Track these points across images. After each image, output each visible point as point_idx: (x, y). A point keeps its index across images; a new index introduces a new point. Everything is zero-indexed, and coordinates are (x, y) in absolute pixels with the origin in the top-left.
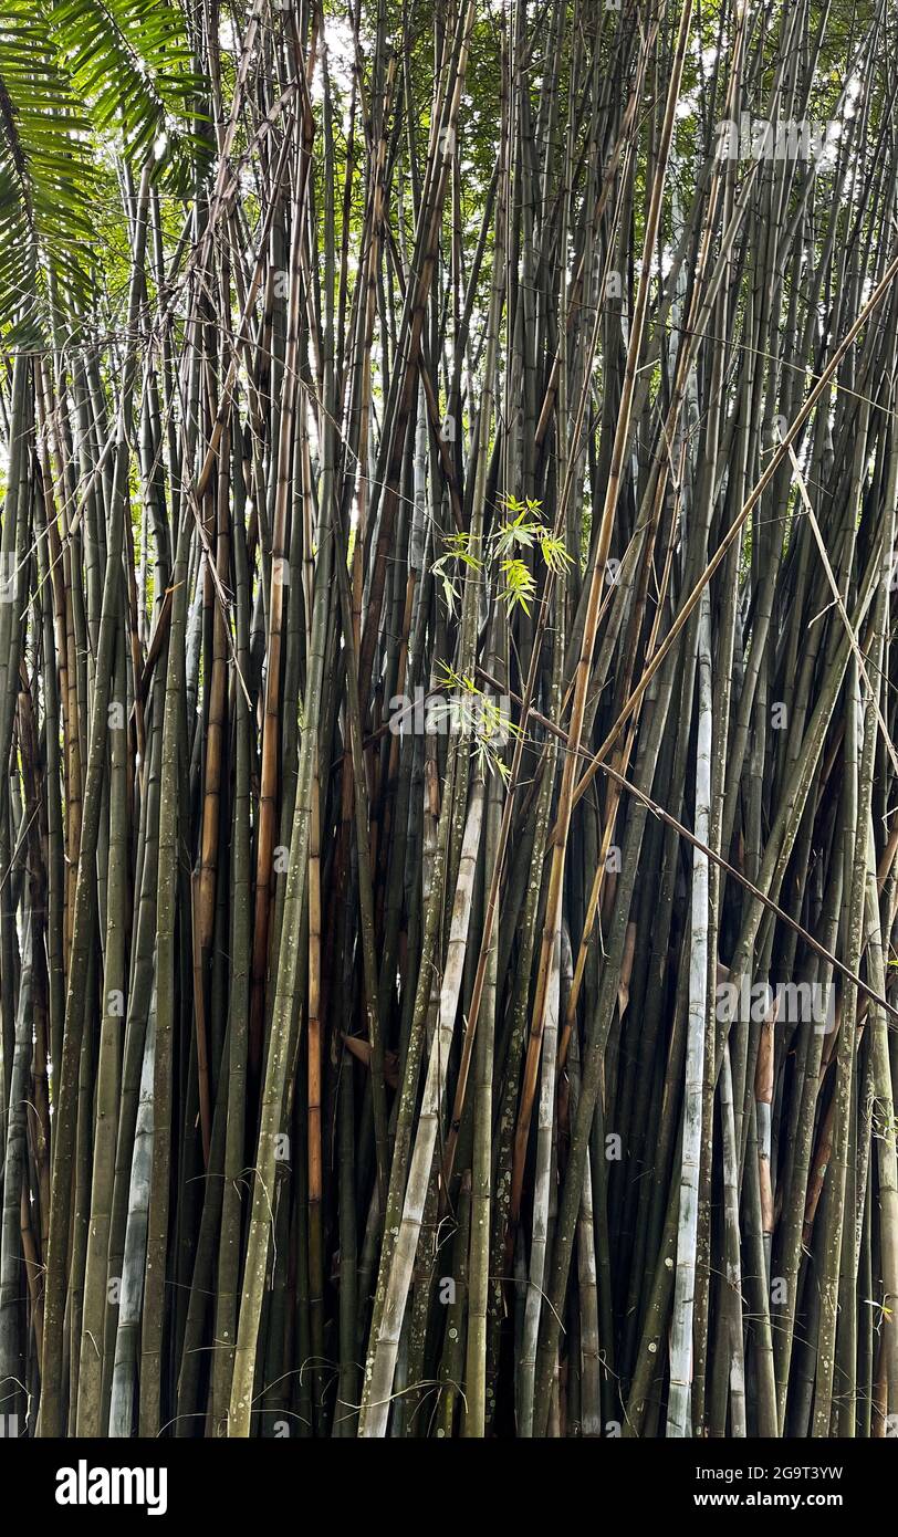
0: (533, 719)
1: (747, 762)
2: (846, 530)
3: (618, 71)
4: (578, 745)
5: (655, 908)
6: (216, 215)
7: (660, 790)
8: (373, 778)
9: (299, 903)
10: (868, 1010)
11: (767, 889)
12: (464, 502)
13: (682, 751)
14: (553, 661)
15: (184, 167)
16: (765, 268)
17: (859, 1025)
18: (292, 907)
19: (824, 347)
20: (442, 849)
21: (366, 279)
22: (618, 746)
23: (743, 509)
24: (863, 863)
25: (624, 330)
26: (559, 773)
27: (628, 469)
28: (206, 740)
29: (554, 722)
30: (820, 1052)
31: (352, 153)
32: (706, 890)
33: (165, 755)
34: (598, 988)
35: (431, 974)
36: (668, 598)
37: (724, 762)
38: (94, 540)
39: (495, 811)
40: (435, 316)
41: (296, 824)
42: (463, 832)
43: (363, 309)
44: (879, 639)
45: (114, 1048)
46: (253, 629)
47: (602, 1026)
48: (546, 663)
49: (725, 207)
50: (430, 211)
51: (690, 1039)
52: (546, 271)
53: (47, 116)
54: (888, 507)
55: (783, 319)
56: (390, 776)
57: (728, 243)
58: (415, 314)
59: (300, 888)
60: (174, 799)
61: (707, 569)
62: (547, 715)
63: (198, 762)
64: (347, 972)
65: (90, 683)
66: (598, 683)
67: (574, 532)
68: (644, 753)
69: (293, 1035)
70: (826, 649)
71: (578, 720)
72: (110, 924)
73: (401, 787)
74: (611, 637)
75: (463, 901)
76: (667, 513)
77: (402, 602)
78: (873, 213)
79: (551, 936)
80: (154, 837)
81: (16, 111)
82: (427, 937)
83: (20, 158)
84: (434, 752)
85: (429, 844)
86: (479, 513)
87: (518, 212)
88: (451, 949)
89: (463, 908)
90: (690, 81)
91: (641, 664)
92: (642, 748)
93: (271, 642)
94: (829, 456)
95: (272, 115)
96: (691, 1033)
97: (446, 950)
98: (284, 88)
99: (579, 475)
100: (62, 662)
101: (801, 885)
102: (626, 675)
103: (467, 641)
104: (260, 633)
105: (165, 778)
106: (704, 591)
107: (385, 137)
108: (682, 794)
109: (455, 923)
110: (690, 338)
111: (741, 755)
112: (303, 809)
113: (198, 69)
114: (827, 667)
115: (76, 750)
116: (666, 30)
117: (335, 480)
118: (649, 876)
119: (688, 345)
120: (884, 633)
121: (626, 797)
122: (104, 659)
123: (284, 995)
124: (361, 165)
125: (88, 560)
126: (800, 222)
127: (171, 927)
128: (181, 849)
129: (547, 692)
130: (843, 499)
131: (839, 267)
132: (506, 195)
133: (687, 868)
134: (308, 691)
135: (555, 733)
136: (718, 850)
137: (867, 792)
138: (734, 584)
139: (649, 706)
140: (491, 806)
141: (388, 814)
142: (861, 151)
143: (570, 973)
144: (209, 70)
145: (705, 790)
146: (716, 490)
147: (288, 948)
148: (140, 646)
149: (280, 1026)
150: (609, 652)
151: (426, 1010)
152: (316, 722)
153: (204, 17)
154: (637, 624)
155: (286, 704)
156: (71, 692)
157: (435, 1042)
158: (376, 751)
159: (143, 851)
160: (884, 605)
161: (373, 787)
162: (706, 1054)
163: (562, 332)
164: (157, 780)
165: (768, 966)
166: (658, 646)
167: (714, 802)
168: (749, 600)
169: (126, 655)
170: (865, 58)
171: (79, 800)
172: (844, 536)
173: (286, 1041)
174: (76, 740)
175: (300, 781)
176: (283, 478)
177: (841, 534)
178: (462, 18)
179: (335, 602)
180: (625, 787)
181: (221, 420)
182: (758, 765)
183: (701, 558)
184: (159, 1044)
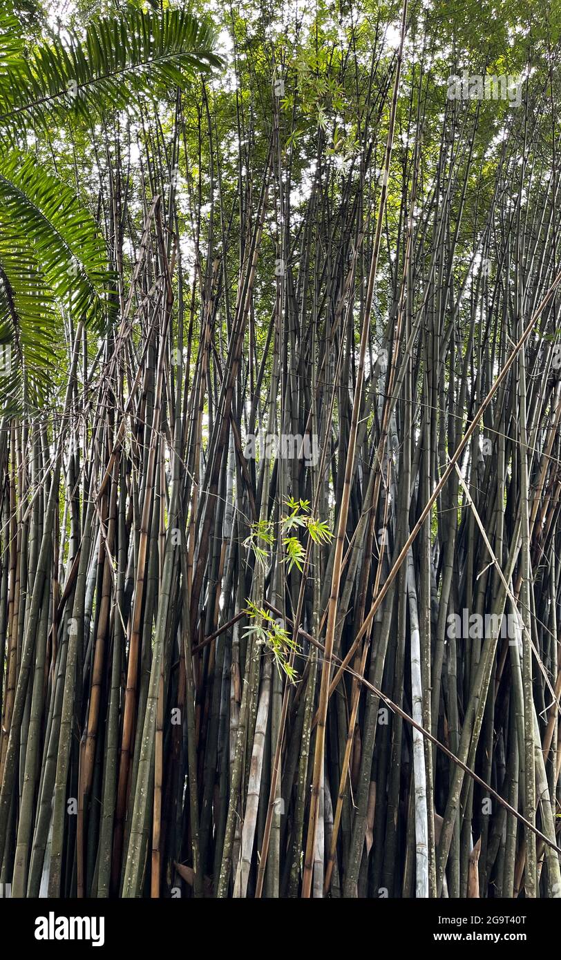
0: (301, 635)
1: (445, 665)
2: (497, 511)
3: (342, 260)
4: (331, 653)
5: (388, 771)
6: (119, 347)
7: (387, 684)
8: (198, 676)
9: (148, 764)
10: (544, 851)
11: (465, 758)
12: (256, 496)
13: (400, 658)
14: (313, 596)
15: (103, 318)
16: (433, 358)
17: (538, 862)
18: (144, 767)
19: (473, 401)
20: (243, 726)
21: (200, 373)
22: (358, 654)
23: (430, 501)
24: (531, 740)
25: (351, 394)
26: (319, 672)
27: (356, 475)
28: (94, 649)
29: (315, 638)
30: (512, 883)
31: (194, 306)
32: (423, 759)
33: (69, 660)
34: (351, 831)
35: (235, 819)
36: (385, 554)
37: (429, 665)
38: (37, 523)
39: (278, 699)
40: (239, 391)
41: (148, 708)
42: (256, 714)
43: (198, 389)
44: (526, 583)
45: (23, 868)
46: (127, 576)
47: (355, 861)
48: (309, 598)
49: (407, 326)
50: (236, 335)
51: (418, 873)
52: (303, 365)
53: (29, 296)
54: (522, 497)
55: (447, 385)
56: (209, 674)
57: (409, 347)
58: (228, 390)
59: (150, 753)
60: (72, 689)
61: (410, 537)
62: (310, 632)
63: (89, 663)
64: (179, 815)
65: (26, 612)
66: (343, 611)
67: (324, 514)
68: (376, 659)
69: (141, 862)
70: (491, 587)
71: (330, 638)
72: (26, 777)
73: (216, 681)
74: (350, 580)
75: (256, 764)
76: (382, 501)
77: (218, 558)
78: (496, 325)
79: (317, 793)
80: (59, 715)
81: (14, 294)
82: (232, 791)
83: (16, 317)
84: (237, 657)
85: (234, 722)
86: (265, 504)
87: (286, 335)
88: (249, 799)
89: (256, 769)
90: (383, 260)
91: (370, 599)
92: (374, 655)
93: (137, 587)
94: (481, 465)
95: (150, 293)
96: (418, 868)
97: (245, 800)
98: (158, 279)
99: (326, 479)
100: (11, 598)
101: (489, 755)
102: (361, 605)
103: (258, 585)
104: (131, 579)
105: (68, 675)
106: (409, 552)
107: (212, 299)
108: (402, 687)
109: (251, 780)
110: (390, 400)
111: (440, 661)
112: (153, 698)
113: (111, 268)
114: (493, 601)
115: (15, 655)
116: (369, 236)
117: (179, 486)
118: (383, 746)
119: (389, 404)
120: (528, 578)
121: (365, 690)
122: (36, 598)
123: (136, 833)
124: (198, 312)
125: (31, 535)
126: (452, 333)
127: (65, 781)
128: (74, 723)
129: (310, 617)
130: (493, 492)
131: (478, 356)
132: (280, 326)
133: (409, 741)
134: (159, 617)
135: (316, 645)
136: (430, 729)
137: (529, 688)
138: (427, 546)
139: (377, 626)
140: (275, 696)
141: (207, 700)
142: (485, 295)
143: (331, 819)
144: (117, 267)
145: (417, 685)
146: (412, 487)
147: (140, 797)
148: (58, 587)
149: (133, 857)
150: (349, 589)
151: (232, 846)
152: (163, 638)
153: (115, 241)
154: (366, 572)
155: (145, 625)
156: (15, 617)
157: (238, 872)
158: (200, 657)
159: (51, 724)
160: (526, 559)
161: (198, 681)
162: (430, 885)
163: (313, 399)
164: (63, 676)
165: (471, 816)
166: (381, 586)
167: (425, 694)
168: (438, 554)
169: (50, 593)
170: (483, 244)
171: (14, 689)
172: (496, 515)
173: (136, 867)
174: (15, 649)
175: (152, 678)
176: (149, 486)
177: (494, 513)
178: (255, 236)
179: (177, 559)
180: (363, 683)
181: (114, 453)
182: (453, 667)
183: (405, 530)
184: (53, 865)
